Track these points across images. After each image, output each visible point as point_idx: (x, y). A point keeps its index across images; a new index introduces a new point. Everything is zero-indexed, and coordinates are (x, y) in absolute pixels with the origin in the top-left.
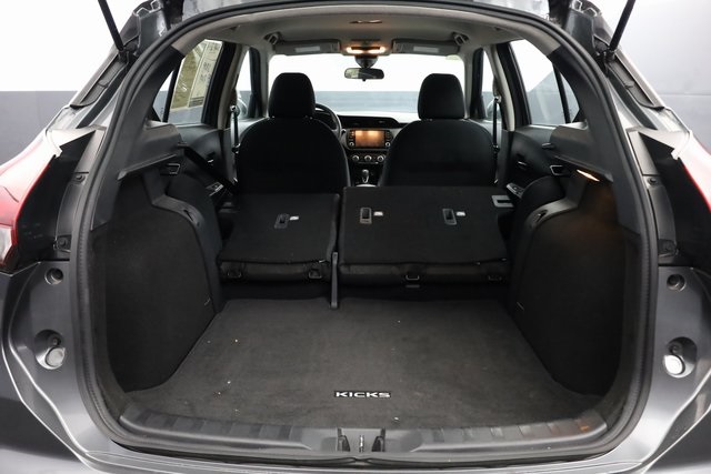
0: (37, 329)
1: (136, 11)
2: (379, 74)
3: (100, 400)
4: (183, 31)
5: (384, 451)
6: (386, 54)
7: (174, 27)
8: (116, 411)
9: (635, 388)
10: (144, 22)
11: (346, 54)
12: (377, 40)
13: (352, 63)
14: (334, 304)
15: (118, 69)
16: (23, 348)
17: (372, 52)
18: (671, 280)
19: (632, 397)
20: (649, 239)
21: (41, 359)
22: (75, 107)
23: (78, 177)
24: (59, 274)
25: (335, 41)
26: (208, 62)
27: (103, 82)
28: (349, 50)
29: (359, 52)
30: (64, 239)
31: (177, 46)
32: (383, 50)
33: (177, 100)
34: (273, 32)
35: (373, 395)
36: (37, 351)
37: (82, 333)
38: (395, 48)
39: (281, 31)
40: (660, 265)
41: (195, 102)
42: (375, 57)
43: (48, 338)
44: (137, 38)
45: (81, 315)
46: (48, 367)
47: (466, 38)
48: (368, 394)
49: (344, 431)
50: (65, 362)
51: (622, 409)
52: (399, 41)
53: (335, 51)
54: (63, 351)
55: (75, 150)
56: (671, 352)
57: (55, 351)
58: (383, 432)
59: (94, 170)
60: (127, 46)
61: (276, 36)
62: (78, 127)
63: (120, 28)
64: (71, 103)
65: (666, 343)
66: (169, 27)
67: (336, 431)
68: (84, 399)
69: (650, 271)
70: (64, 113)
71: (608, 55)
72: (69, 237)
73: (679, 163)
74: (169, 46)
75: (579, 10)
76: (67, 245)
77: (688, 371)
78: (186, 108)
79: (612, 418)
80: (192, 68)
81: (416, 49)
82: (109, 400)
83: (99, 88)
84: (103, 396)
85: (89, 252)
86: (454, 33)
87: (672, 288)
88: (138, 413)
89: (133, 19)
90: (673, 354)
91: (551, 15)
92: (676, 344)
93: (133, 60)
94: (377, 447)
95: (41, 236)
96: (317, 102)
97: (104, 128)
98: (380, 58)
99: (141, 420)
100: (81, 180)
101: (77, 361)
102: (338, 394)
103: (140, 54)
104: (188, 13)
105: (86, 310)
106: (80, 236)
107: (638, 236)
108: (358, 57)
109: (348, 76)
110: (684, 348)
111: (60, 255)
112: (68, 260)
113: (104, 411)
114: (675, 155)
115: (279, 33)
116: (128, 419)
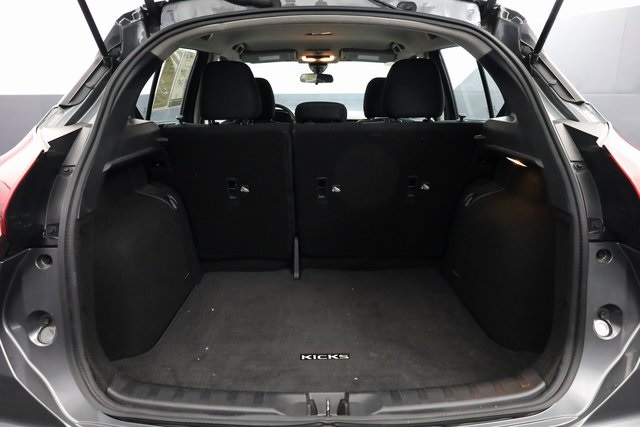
0: (29, 309)
1: (118, 21)
2: (329, 79)
3: (89, 374)
4: (161, 38)
5: (348, 414)
6: (335, 62)
7: (153, 36)
8: (104, 383)
9: (569, 350)
10: (126, 31)
11: (301, 62)
12: (327, 50)
13: (306, 69)
14: (297, 275)
15: (102, 72)
16: (17, 327)
17: (323, 60)
18: (599, 255)
19: (567, 358)
20: (579, 218)
21: (33, 338)
22: (64, 107)
23: (66, 169)
24: (49, 260)
25: (292, 51)
26: (185, 68)
27: (89, 84)
28: (304, 58)
29: (313, 60)
30: (53, 228)
31: (156, 52)
32: (332, 58)
33: (157, 101)
34: (240, 42)
35: (334, 357)
36: (30, 329)
37: (71, 312)
38: (342, 57)
39: (246, 42)
40: (591, 241)
41: (174, 103)
42: (325, 64)
43: (39, 318)
44: (120, 45)
45: (69, 296)
46: (40, 345)
47: (402, 47)
48: (330, 357)
49: (312, 395)
50: (56, 340)
51: (558, 369)
52: (346, 50)
53: (292, 60)
54: (54, 329)
55: (63, 145)
56: (600, 317)
57: (47, 329)
58: (347, 395)
59: (81, 163)
60: (111, 52)
61: (242, 46)
62: (67, 124)
63: (104, 37)
64: (59, 103)
65: (596, 309)
66: (148, 36)
67: (305, 396)
68: (73, 373)
69: (581, 247)
70: (53, 113)
71: (533, 57)
72: (57, 225)
73: (604, 150)
74: (149, 53)
75: (507, 19)
76: (55, 233)
77: (615, 333)
78: (166, 108)
79: (549, 377)
80: (171, 72)
81: (360, 57)
82: (97, 372)
83: (86, 90)
84: (91, 369)
85: (76, 239)
86: (393, 43)
87: (600, 261)
88: (124, 384)
89: (116, 28)
90: (601, 319)
91: (482, 23)
92: (604, 309)
93: (116, 65)
94: (342, 409)
95: (30, 225)
96: (276, 103)
97: (90, 126)
98: (329, 65)
99: (127, 391)
100: (68, 173)
101: (66, 339)
102: (303, 357)
103: (122, 59)
104: (166, 22)
105: (75, 293)
106: (67, 224)
107: (570, 216)
108: (311, 64)
109: (303, 80)
110: (611, 313)
111: (50, 242)
112: (56, 246)
113: (92, 384)
114: (600, 143)
115: (244, 44)
116: (115, 390)
